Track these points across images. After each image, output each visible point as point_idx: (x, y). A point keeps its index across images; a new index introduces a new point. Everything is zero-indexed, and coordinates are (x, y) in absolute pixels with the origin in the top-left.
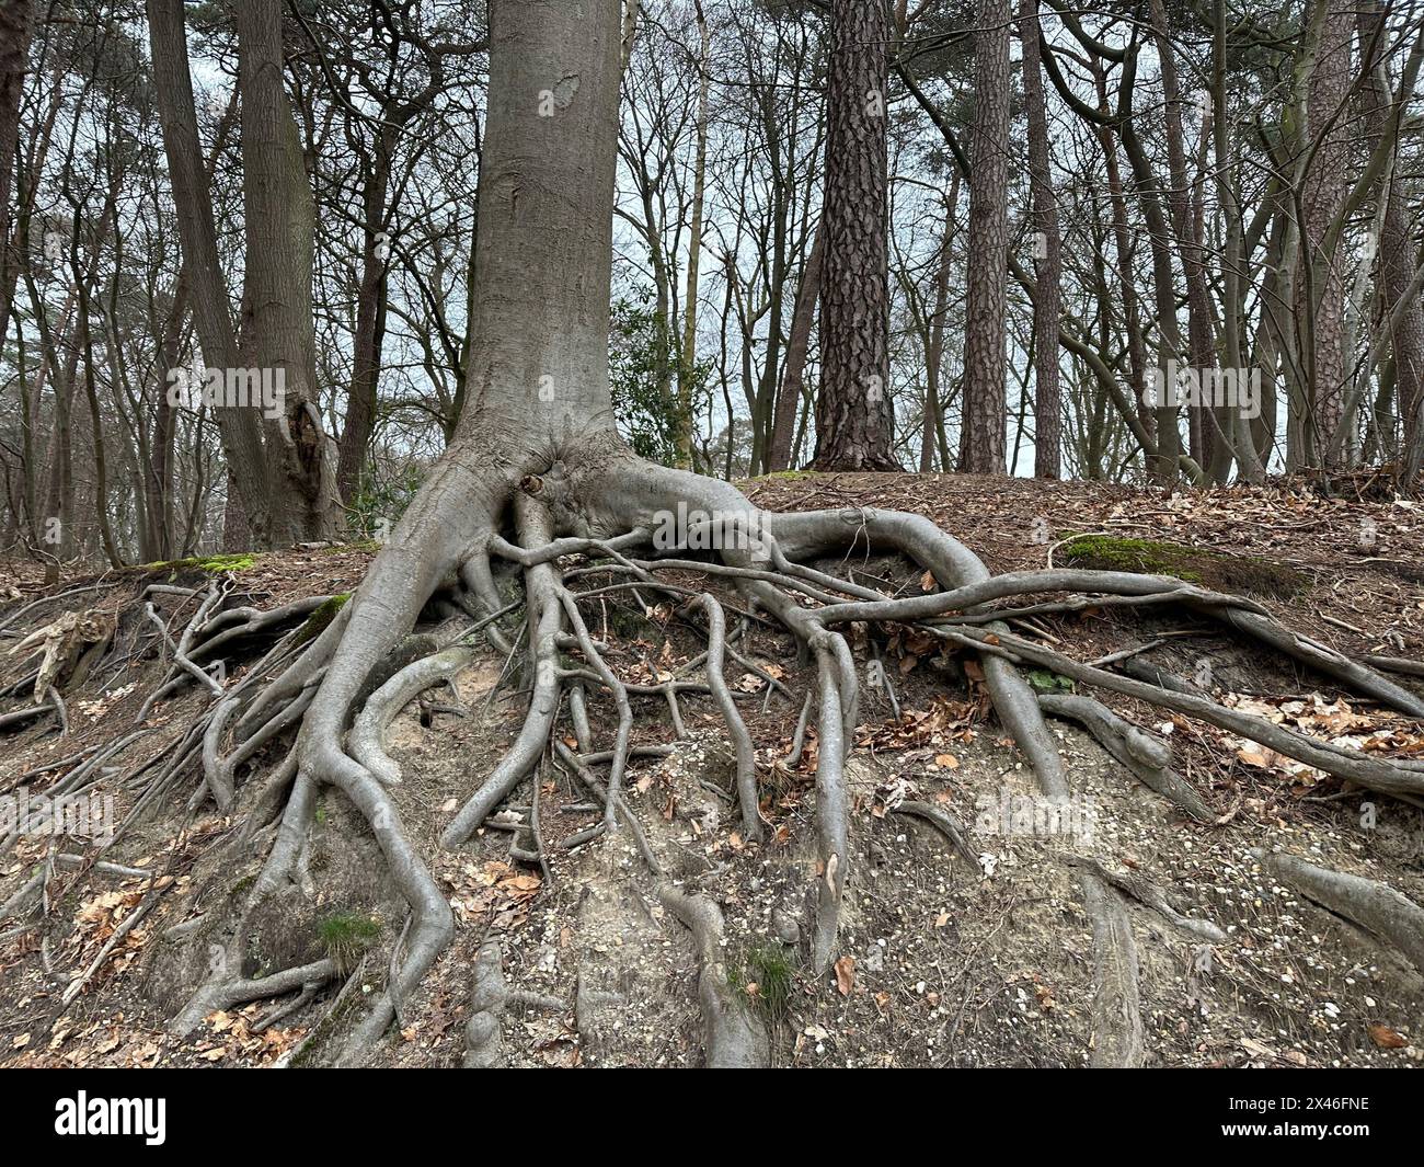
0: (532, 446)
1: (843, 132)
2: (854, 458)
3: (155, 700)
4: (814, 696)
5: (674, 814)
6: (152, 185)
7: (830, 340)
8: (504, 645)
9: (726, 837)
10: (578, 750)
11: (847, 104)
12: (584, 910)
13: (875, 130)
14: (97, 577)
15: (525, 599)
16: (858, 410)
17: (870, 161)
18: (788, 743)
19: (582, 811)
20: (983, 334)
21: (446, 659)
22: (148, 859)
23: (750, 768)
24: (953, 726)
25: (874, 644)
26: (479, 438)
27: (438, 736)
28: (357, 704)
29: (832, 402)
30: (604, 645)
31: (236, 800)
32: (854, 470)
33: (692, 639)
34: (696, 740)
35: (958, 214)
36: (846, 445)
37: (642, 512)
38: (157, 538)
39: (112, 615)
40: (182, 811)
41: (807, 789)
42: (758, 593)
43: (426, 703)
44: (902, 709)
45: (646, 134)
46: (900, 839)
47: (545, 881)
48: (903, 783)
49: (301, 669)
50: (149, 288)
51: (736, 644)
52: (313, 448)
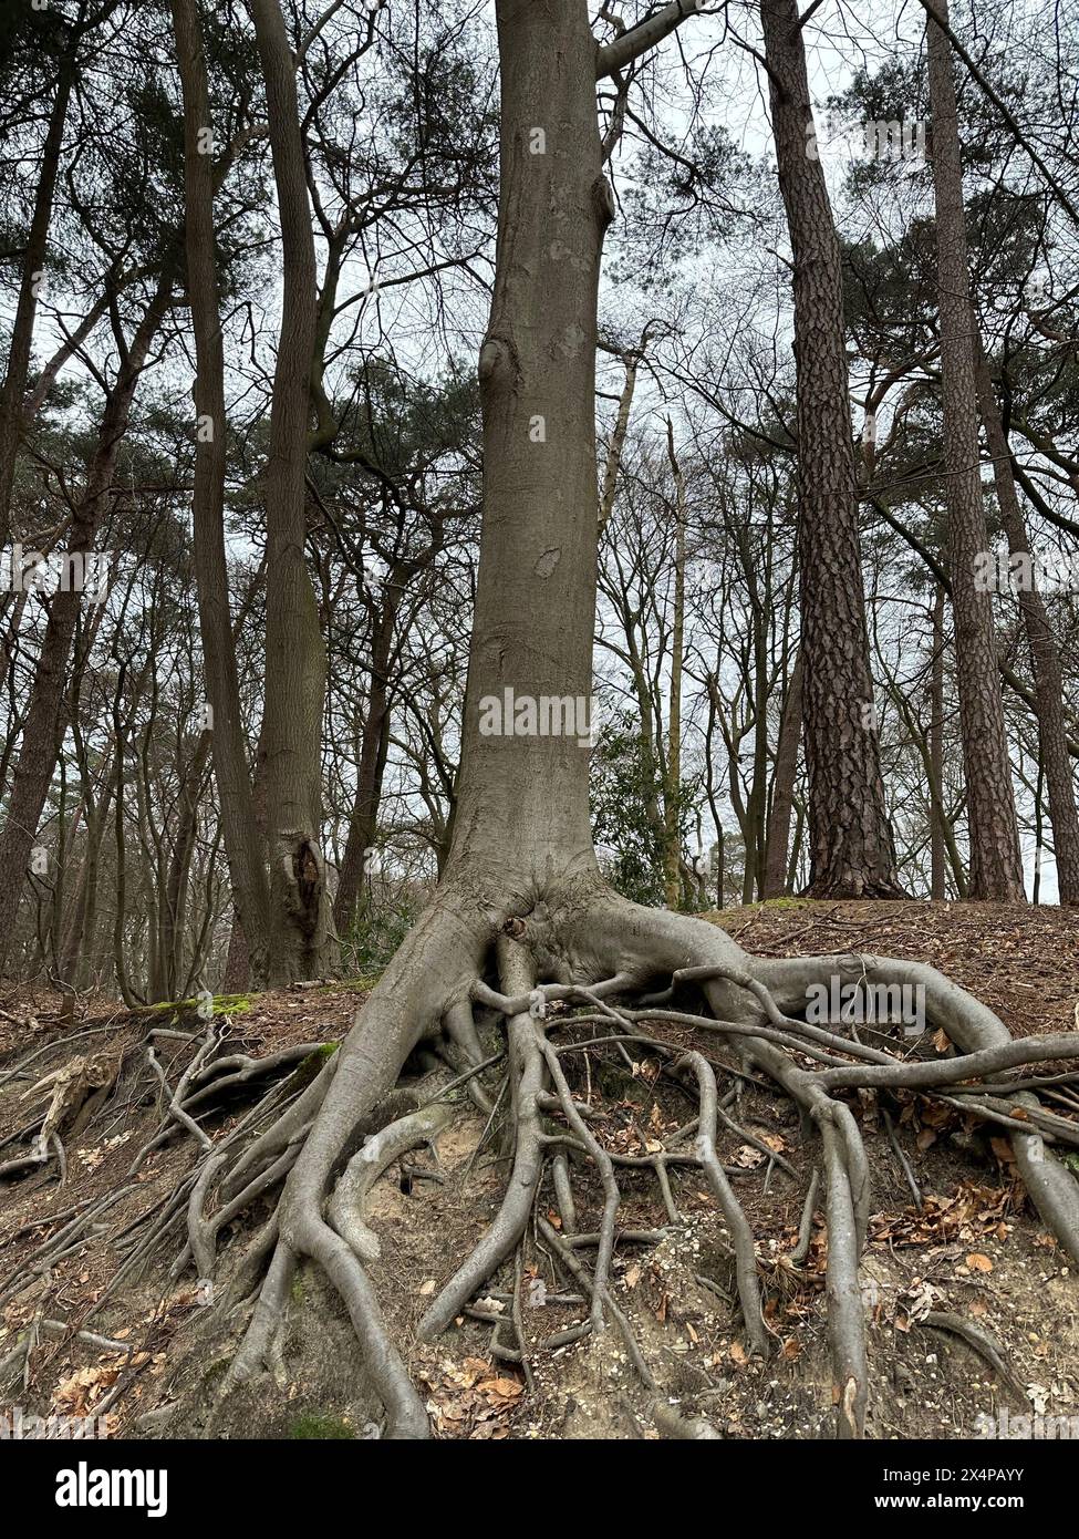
0: (515, 888)
1: (816, 567)
2: (853, 884)
3: (148, 1151)
4: (820, 1175)
5: (667, 1316)
6: (188, 642)
7: (817, 762)
8: (486, 1103)
9: (726, 1348)
10: (562, 1229)
11: (818, 541)
12: (569, 1427)
13: (849, 563)
14: (107, 1018)
15: (506, 1051)
16: (854, 834)
17: (845, 592)
18: (794, 1234)
19: (568, 1303)
20: (982, 753)
21: (427, 1118)
22: (127, 1331)
23: (751, 1265)
24: (983, 1217)
25: (887, 1116)
26: (464, 881)
27: (418, 1206)
28: (339, 1167)
29: (825, 826)
30: (587, 1107)
31: (216, 1267)
32: (855, 897)
33: (683, 1102)
34: (690, 1225)
35: (945, 627)
36: (844, 871)
37: (626, 955)
38: (166, 967)
39: (116, 1060)
40: (164, 1277)
41: (817, 1292)
42: (752, 1050)
43: (407, 1167)
44: (923, 1194)
45: (628, 574)
46: (929, 1359)
47: (527, 1388)
48: (929, 1289)
49: (287, 1124)
50: (179, 731)
51: (730, 1109)
52: (313, 884)
